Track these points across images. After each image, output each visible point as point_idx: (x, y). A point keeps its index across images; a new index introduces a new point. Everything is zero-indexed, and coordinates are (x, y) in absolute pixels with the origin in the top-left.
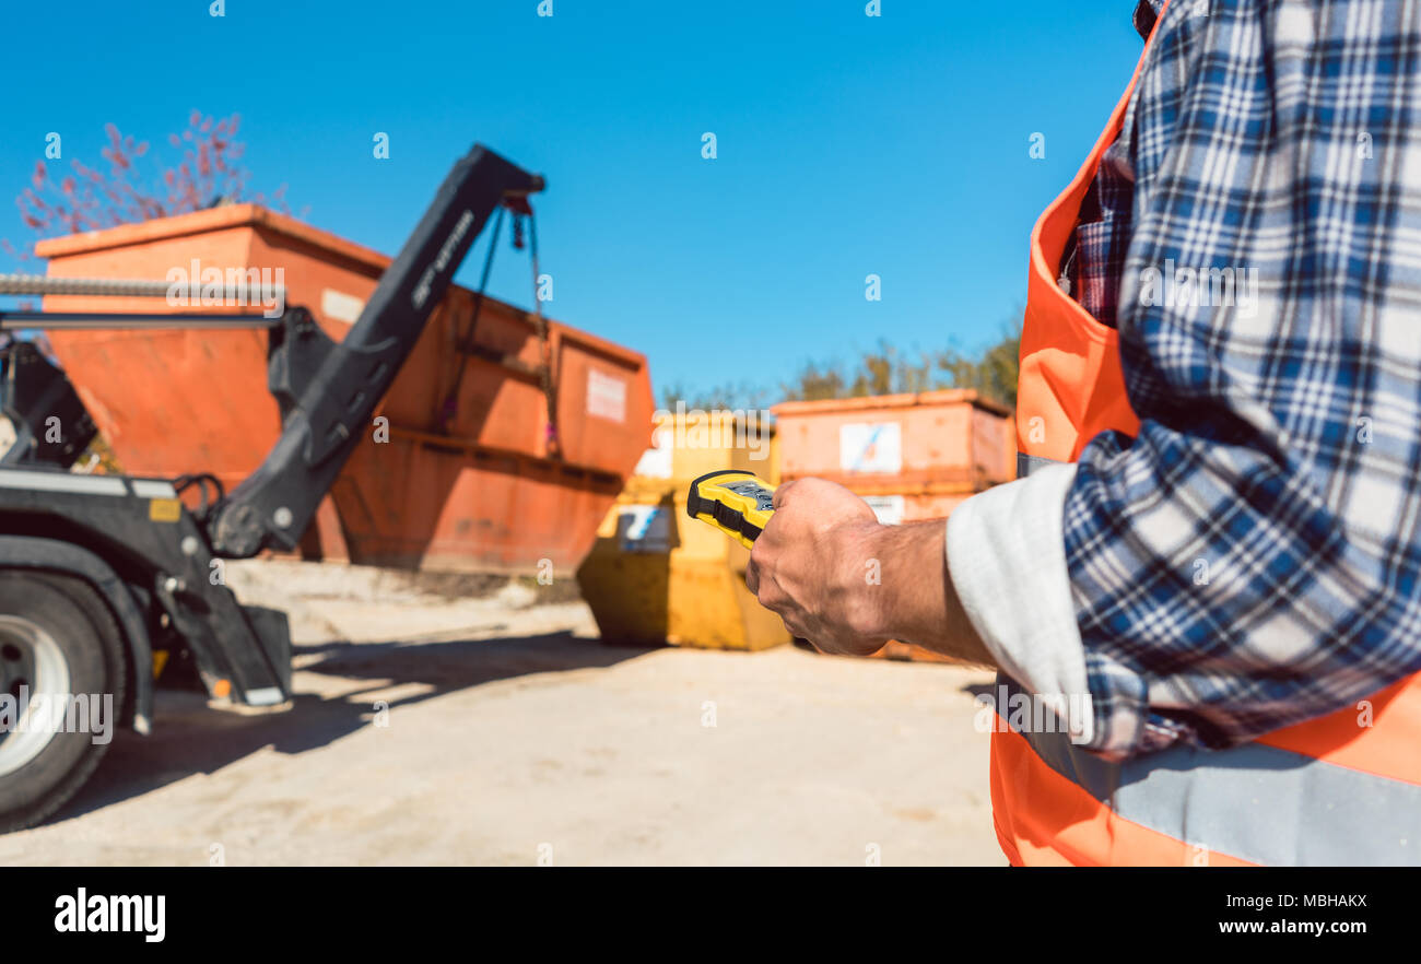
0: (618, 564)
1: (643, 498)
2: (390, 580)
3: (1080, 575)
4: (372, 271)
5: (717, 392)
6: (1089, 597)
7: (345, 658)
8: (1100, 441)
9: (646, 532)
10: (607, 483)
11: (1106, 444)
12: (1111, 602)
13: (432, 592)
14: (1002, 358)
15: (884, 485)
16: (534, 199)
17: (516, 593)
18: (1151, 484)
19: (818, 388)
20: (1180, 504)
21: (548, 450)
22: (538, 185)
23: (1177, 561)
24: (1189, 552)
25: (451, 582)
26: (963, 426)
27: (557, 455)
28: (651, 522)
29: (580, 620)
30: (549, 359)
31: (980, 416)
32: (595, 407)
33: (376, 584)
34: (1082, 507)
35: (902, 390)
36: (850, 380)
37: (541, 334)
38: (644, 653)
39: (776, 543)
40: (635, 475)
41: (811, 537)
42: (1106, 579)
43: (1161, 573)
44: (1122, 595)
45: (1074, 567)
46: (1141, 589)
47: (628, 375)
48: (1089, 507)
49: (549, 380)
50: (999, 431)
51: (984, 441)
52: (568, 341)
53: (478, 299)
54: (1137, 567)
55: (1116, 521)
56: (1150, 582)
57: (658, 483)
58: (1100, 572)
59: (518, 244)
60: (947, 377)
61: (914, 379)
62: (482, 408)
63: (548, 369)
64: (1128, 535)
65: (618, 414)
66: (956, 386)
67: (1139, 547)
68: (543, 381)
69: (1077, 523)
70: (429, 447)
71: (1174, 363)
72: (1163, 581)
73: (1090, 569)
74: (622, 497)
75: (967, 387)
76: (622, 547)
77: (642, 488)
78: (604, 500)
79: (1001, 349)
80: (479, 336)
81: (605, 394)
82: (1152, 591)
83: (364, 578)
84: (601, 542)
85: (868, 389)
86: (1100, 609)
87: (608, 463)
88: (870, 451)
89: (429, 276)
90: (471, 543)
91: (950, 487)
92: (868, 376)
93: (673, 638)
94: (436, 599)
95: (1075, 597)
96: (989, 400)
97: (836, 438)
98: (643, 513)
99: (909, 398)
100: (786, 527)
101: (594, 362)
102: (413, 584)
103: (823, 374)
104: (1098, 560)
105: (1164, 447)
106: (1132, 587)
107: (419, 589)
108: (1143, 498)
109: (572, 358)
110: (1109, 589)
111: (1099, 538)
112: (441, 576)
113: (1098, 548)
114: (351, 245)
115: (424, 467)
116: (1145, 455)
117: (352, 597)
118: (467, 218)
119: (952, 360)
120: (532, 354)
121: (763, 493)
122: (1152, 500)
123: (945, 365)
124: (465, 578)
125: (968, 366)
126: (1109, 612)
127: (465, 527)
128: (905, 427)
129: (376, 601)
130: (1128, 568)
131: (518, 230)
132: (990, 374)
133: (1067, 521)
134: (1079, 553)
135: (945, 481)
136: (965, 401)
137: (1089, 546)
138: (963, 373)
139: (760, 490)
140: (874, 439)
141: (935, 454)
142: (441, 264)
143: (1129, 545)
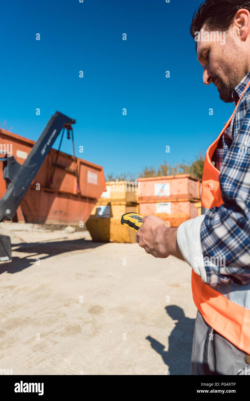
0: (97, 221)
1: (103, 204)
2: (36, 226)
3: (203, 242)
4: (30, 145)
5: (122, 175)
6: (206, 247)
7: (25, 247)
8: (212, 210)
9: (104, 213)
10: (92, 200)
11: (213, 211)
12: (210, 249)
13: (48, 229)
14: (196, 165)
15: (166, 199)
16: (73, 126)
17: (70, 229)
18: (219, 221)
19: (148, 174)
20: (225, 226)
21: (77, 192)
22: (74, 122)
23: (223, 240)
24: (226, 237)
25: (52, 226)
26: (186, 183)
27: (79, 194)
28: (105, 210)
29: (87, 236)
30: (77, 168)
31: (191, 181)
32: (89, 181)
33: (33, 227)
34: (204, 226)
35: (170, 174)
36: (157, 171)
37: (75, 161)
38: (104, 244)
39: (143, 231)
40: (101, 198)
41: (151, 230)
42: (209, 243)
43: (220, 242)
44: (212, 247)
45: (202, 240)
46: (216, 246)
47: (98, 172)
48: (206, 226)
49: (77, 174)
50: (195, 185)
51: (191, 187)
52: (82, 163)
53: (58, 152)
54: (215, 241)
55: (211, 229)
56: (218, 244)
57: (107, 200)
58: (207, 241)
59: (69, 138)
60: (182, 170)
61: (173, 171)
62: (60, 181)
63: (77, 171)
64: (213, 233)
65: (96, 183)
66: (184, 173)
67: (215, 236)
68: (75, 174)
69: (203, 230)
70: (45, 191)
71: (226, 190)
72: (220, 245)
73: (205, 241)
74: (97, 204)
75: (187, 173)
76: (98, 216)
77: (103, 201)
78: (92, 205)
79: (196, 163)
80: (58, 162)
81: (92, 177)
82: (219, 246)
83: (29, 226)
84: (91, 216)
85: (161, 174)
86: (208, 250)
87: (93, 196)
88: (162, 190)
89: (45, 147)
90: (57, 217)
91: (183, 200)
92: (161, 171)
93: (111, 240)
94: (49, 231)
95: (202, 247)
96: (193, 176)
97: (153, 187)
98: (103, 208)
99: (172, 177)
100: (145, 227)
101: (89, 169)
102: (42, 227)
103: (150, 170)
104: (207, 239)
105: (223, 212)
106: (214, 246)
107: (44, 228)
108: (217, 224)
109: (83, 167)
110: (209, 246)
111: (207, 233)
112: (50, 225)
113: (207, 236)
114: (24, 138)
115: (44, 197)
116: (219, 214)
117: (26, 230)
118: (55, 131)
119: (183, 166)
120: (73, 167)
121: (140, 218)
122: (219, 225)
123: (182, 167)
124: (56, 225)
125: (187, 167)
126: (210, 251)
127: (55, 212)
128: (171, 185)
129: (33, 231)
130: (213, 241)
131: (68, 134)
132: (193, 169)
133: (201, 229)
134: (203, 237)
135: (182, 198)
136: (187, 177)
137: (205, 235)
138: (186, 169)
139: (139, 217)
140: (163, 187)
141: (179, 191)
142: (48, 144)
143: (213, 235)
